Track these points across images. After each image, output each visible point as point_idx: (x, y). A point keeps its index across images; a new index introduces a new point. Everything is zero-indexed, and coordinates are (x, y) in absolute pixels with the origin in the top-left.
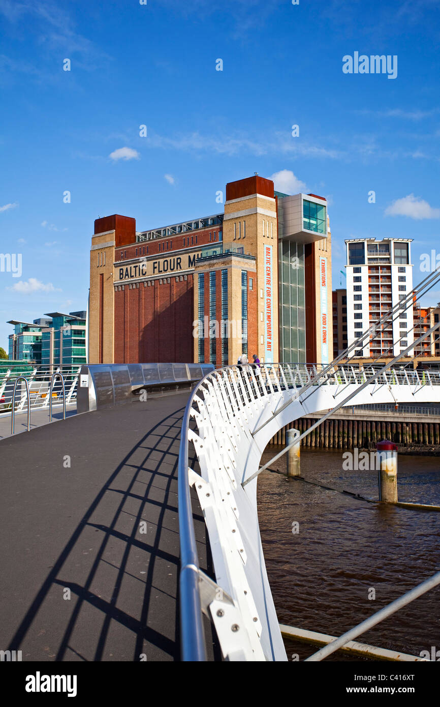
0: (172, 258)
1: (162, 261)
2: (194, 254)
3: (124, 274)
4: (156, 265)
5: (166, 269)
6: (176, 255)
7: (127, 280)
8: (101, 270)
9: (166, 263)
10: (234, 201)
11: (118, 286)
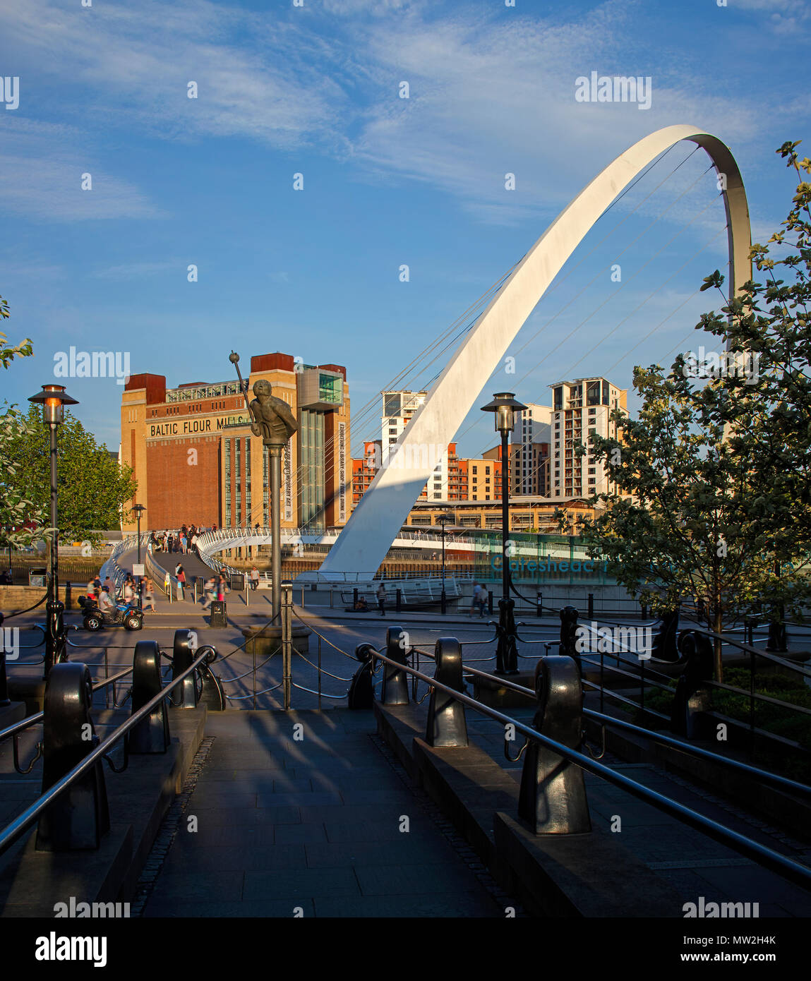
0: (202, 420)
1: (192, 422)
2: (222, 417)
3: (156, 431)
4: (187, 425)
5: (196, 429)
6: (205, 417)
7: (158, 437)
8: (133, 426)
9: (196, 424)
10: (258, 373)
11: (149, 443)
